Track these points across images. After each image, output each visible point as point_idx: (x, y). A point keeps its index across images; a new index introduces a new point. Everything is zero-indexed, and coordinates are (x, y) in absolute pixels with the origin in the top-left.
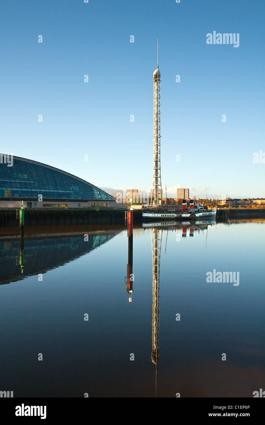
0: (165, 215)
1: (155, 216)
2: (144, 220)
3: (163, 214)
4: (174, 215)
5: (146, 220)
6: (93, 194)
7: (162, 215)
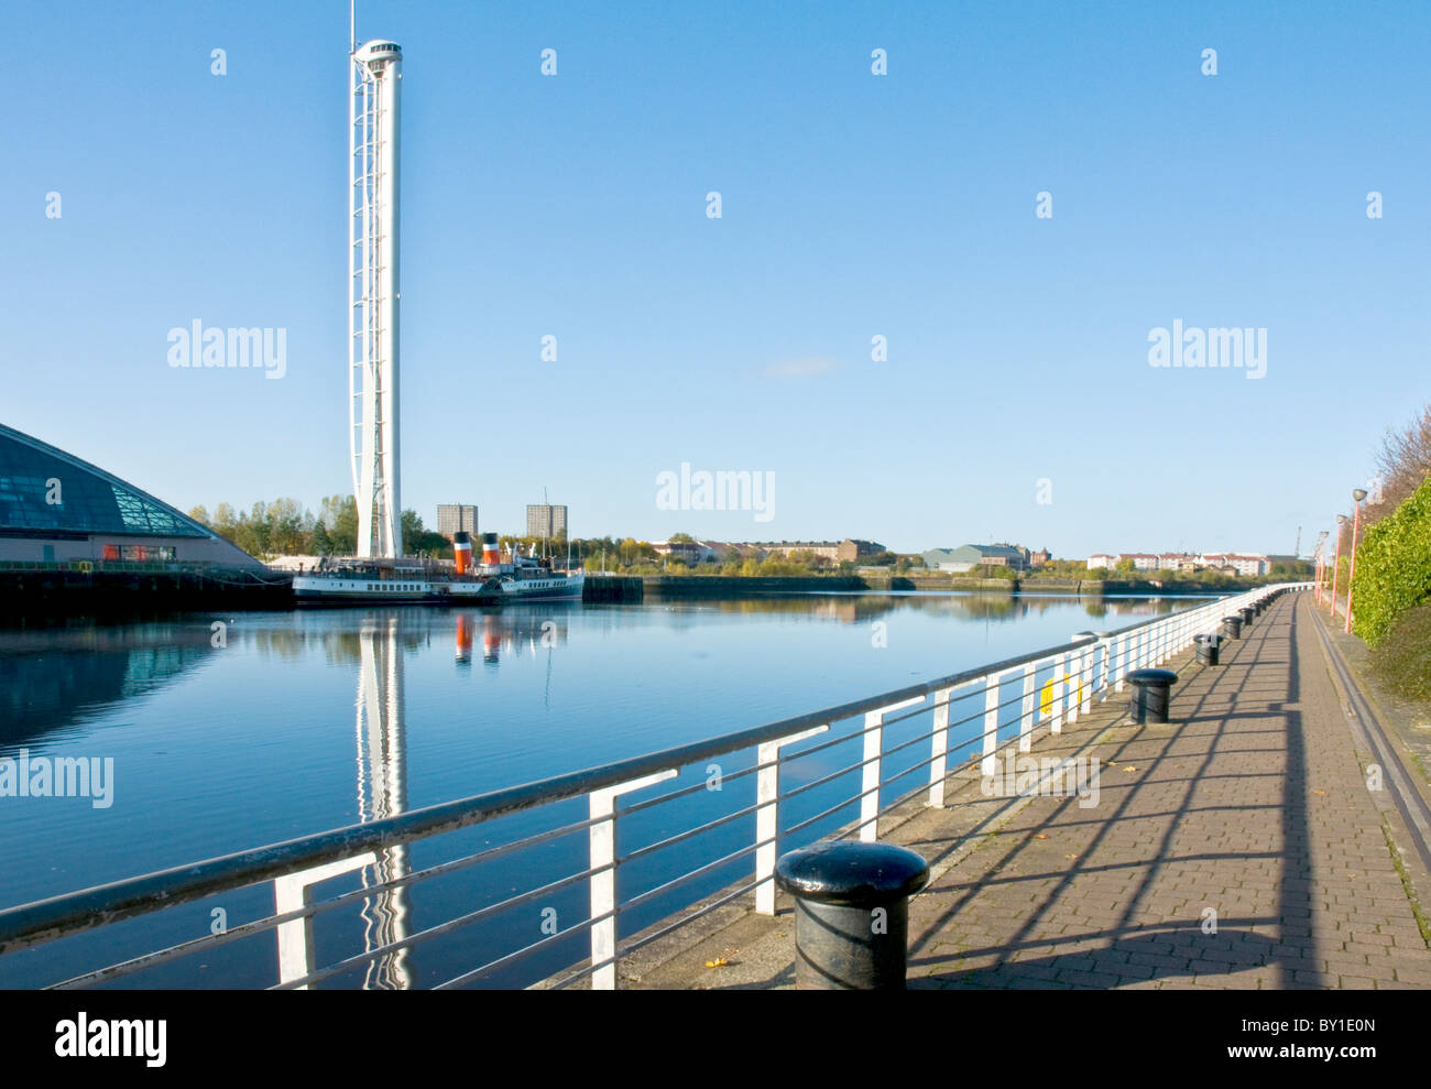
0: (385, 587)
1: (341, 589)
2: (299, 603)
3: (374, 583)
4: (418, 587)
5: (305, 603)
6: (117, 513)
7: (370, 587)
